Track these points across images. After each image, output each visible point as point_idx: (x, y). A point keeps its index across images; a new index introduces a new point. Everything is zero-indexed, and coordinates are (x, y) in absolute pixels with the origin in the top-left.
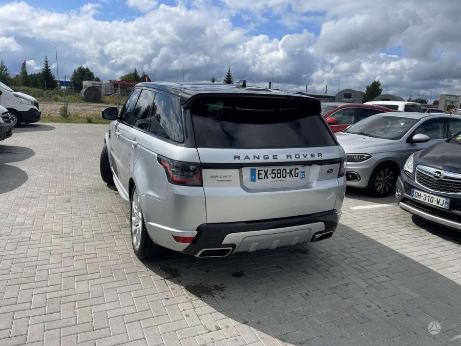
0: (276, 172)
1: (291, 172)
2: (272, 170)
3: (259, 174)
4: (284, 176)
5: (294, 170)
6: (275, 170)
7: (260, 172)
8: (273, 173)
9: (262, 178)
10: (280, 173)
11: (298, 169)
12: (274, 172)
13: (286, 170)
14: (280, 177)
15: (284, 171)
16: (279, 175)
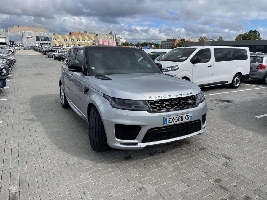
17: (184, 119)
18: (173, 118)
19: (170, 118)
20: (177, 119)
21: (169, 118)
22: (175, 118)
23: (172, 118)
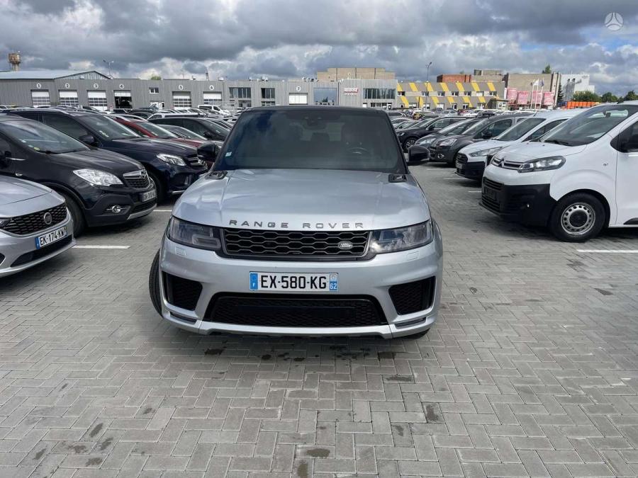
17: (308, 286)
18: (275, 277)
19: (267, 276)
20: (287, 282)
21: (262, 277)
22: (279, 278)
23: (271, 277)
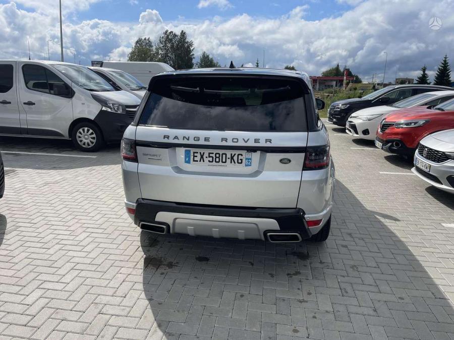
0: (214, 155)
1: (232, 158)
2: (209, 153)
3: (194, 156)
4: (224, 160)
5: (236, 156)
6: (213, 153)
7: (195, 154)
8: (209, 157)
9: (197, 161)
10: (219, 157)
11: (242, 155)
12: (211, 155)
13: (226, 155)
14: (219, 162)
15: (224, 156)
16: (217, 160)
